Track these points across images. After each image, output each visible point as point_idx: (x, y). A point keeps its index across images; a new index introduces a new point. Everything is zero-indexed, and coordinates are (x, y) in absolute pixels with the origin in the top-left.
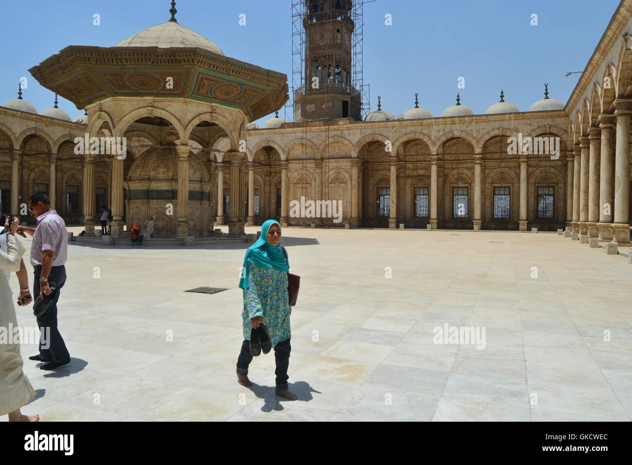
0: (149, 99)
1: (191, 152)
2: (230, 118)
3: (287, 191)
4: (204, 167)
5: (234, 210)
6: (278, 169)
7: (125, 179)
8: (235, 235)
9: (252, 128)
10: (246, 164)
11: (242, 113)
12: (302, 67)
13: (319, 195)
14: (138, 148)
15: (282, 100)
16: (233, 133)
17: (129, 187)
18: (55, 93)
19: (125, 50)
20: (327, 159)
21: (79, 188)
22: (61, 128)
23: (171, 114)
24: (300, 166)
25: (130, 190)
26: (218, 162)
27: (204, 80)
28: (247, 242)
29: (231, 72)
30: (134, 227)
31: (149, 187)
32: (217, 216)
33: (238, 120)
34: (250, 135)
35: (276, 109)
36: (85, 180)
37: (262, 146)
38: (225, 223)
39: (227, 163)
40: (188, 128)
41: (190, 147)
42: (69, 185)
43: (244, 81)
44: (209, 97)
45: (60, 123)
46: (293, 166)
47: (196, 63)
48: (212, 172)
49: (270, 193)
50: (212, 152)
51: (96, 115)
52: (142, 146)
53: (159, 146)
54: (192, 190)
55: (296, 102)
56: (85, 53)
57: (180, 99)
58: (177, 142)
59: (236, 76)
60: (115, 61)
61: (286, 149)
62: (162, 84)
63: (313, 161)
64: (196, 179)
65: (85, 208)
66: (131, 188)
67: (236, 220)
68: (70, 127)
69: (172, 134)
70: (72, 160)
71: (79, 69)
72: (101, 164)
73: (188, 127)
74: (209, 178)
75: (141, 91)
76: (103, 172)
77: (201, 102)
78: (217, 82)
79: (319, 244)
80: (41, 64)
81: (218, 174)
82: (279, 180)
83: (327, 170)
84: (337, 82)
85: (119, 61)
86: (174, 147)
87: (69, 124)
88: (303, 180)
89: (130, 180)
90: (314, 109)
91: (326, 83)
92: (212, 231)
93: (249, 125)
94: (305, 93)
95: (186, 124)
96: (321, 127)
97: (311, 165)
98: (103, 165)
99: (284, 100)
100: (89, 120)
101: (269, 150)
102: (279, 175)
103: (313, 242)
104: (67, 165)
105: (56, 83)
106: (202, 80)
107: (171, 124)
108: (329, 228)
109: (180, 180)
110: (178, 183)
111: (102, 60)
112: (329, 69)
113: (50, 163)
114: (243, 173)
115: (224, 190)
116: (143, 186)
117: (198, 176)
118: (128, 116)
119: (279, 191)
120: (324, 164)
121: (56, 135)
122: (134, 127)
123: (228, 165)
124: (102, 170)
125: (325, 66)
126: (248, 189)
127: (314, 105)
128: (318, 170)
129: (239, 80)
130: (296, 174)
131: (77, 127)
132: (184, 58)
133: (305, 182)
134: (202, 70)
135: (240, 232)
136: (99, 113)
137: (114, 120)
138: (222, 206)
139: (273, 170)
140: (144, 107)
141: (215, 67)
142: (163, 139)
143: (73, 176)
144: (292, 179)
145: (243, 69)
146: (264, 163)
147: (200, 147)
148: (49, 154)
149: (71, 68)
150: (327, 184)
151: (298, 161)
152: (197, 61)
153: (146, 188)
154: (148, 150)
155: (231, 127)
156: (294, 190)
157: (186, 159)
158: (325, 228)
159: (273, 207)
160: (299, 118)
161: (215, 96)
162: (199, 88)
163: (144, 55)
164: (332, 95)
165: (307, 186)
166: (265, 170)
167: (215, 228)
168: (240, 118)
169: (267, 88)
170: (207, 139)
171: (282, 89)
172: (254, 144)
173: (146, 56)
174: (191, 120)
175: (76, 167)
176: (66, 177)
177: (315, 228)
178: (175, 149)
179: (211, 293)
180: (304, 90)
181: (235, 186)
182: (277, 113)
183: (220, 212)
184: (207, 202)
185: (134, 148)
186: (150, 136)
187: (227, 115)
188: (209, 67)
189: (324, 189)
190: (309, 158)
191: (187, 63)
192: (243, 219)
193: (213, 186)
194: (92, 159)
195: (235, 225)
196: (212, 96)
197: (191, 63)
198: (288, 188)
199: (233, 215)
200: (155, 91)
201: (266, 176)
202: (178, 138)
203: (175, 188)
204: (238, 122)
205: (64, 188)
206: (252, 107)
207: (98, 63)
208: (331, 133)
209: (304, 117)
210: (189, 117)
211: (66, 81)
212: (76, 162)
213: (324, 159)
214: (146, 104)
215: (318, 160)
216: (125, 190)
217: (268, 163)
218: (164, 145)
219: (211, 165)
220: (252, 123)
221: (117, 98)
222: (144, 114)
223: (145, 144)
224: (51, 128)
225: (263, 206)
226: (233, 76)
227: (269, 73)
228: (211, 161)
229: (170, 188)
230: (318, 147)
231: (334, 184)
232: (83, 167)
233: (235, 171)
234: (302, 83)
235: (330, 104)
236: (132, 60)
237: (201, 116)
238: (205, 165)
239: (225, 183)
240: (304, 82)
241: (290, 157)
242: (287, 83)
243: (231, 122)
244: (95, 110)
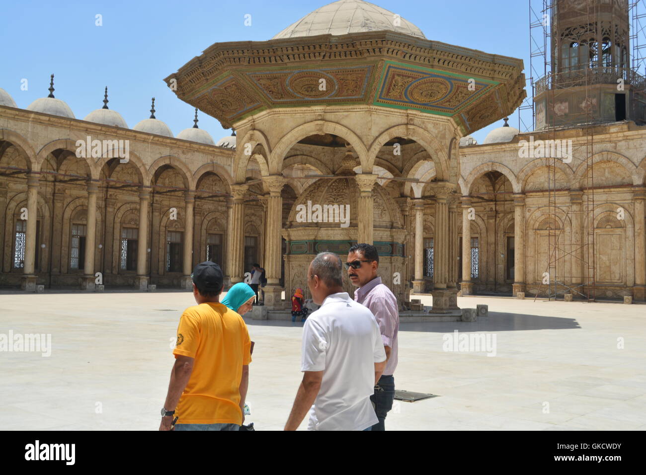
0: (318, 109)
1: (376, 184)
2: (435, 131)
3: (524, 241)
4: (396, 206)
5: (440, 271)
6: (509, 206)
7: (284, 225)
8: (442, 309)
9: (467, 144)
10: (459, 200)
11: (453, 122)
12: (545, 45)
13: (579, 247)
14: (301, 180)
15: (515, 98)
16: (440, 153)
17: (289, 236)
18: (195, 108)
19: (287, 42)
20: (590, 188)
21: (222, 237)
22: (201, 155)
23: (349, 129)
24: (545, 201)
25: (290, 241)
26: (416, 197)
27: (396, 77)
28: (461, 321)
29: (436, 63)
30: (296, 294)
31: (316, 236)
32: (413, 278)
33: (447, 132)
34: (464, 155)
35: (504, 115)
36: (231, 227)
37: (483, 171)
38: (426, 290)
39: (430, 199)
40: (372, 149)
41: (376, 176)
42: (209, 234)
43: (456, 75)
44: (405, 101)
45: (200, 148)
46: (533, 201)
47: (385, 53)
48: (407, 213)
49: (496, 244)
50: (406, 183)
51: (248, 135)
52: (307, 177)
53: (331, 176)
54: (379, 240)
55: (537, 101)
56: (235, 51)
57: (362, 106)
58: (357, 169)
59: (445, 69)
60: (273, 59)
61: (522, 175)
62: (336, 88)
63: (567, 192)
64: (384, 224)
65: (231, 267)
66: (293, 238)
67: (444, 286)
68: (213, 153)
69: (349, 157)
70: (214, 199)
71: (225, 74)
72: (251, 203)
73: (373, 147)
74: (402, 221)
75: (307, 98)
76: (253, 214)
77: (392, 110)
78: (415, 78)
79: (579, 327)
80: (179, 70)
81: (415, 216)
82: (511, 223)
83: (591, 208)
84: (605, 65)
85: (278, 58)
86: (352, 177)
87: (211, 149)
88: (550, 223)
89: (291, 226)
90: (567, 111)
91: (586, 68)
92: (407, 304)
93: (464, 141)
94: (552, 86)
95: (370, 143)
96: (579, 138)
97: (562, 199)
98: (253, 205)
99: (518, 99)
100: (238, 143)
101: (494, 177)
102: (509, 216)
103: (570, 324)
104: (208, 206)
105: (198, 95)
106: (393, 77)
107: (348, 144)
108: (595, 301)
109: (361, 226)
110: (357, 230)
111: (256, 59)
112: (591, 45)
113: (186, 203)
114: (454, 213)
115: (425, 240)
116: (309, 235)
117: (386, 219)
118: (289, 136)
119: (510, 240)
120: (585, 197)
121: (195, 164)
122: (297, 150)
123: (430, 202)
124: (253, 211)
125: (585, 41)
126: (461, 238)
127: (567, 104)
128: (575, 208)
129: (447, 73)
130: (538, 214)
131: (221, 152)
132: (369, 47)
133: (553, 227)
134: (394, 63)
135: (450, 306)
136: (251, 132)
137: (270, 141)
138: (422, 264)
139: (500, 208)
140: (312, 121)
141: (413, 57)
142: (337, 166)
143: (215, 222)
144: (532, 222)
145: (455, 56)
146: (486, 197)
147: (390, 175)
148: (185, 191)
149: (217, 72)
150: (591, 231)
151: (541, 194)
152: (386, 49)
153: (312, 238)
154: (315, 183)
155: (436, 145)
156: (535, 239)
157: (370, 194)
158: (589, 302)
159: (501, 266)
160: (542, 126)
161: (412, 100)
162: (389, 89)
163: (317, 46)
164: (598, 86)
165: (557, 232)
166: (488, 209)
167: (412, 297)
168: (449, 130)
169: (488, 81)
170: (399, 164)
171: (516, 83)
172: (471, 169)
173: (315, 48)
174: (377, 137)
175: (220, 208)
176: (206, 222)
177: (572, 301)
178: (354, 180)
179: (410, 401)
180: (550, 80)
181: (442, 234)
182: (506, 120)
183: (418, 274)
184: (400, 259)
185: (295, 180)
186: (320, 163)
187: (430, 126)
188: (404, 57)
189: (586, 238)
190: (559, 188)
191: (372, 54)
192: (455, 284)
193: (409, 234)
194: (241, 197)
195: (442, 295)
196: (409, 99)
197: (378, 53)
198: (525, 236)
199: (440, 278)
200: (327, 98)
201: (489, 217)
202: (359, 164)
203: (353, 237)
204: (447, 136)
205: (203, 238)
206: (468, 113)
207: (252, 63)
208: (597, 147)
209: (549, 123)
210: (375, 132)
211: (209, 90)
212: (220, 201)
213: (586, 189)
214: (314, 117)
215: (574, 190)
216: (283, 240)
217: (492, 197)
218: (338, 175)
219: (406, 202)
220: (468, 136)
221: (277, 110)
222: (311, 131)
223: (311, 173)
224: (189, 155)
225: (484, 264)
226: (440, 67)
227: (494, 60)
228: (406, 197)
229: (347, 238)
230: (574, 169)
231: (603, 230)
232: (228, 208)
233: (443, 212)
234: (547, 71)
235: (594, 101)
236: (296, 56)
237: (393, 129)
238: (397, 202)
239: (426, 228)
240: (549, 68)
241: (528, 188)
242: (522, 72)
243: (437, 137)
244: (246, 129)
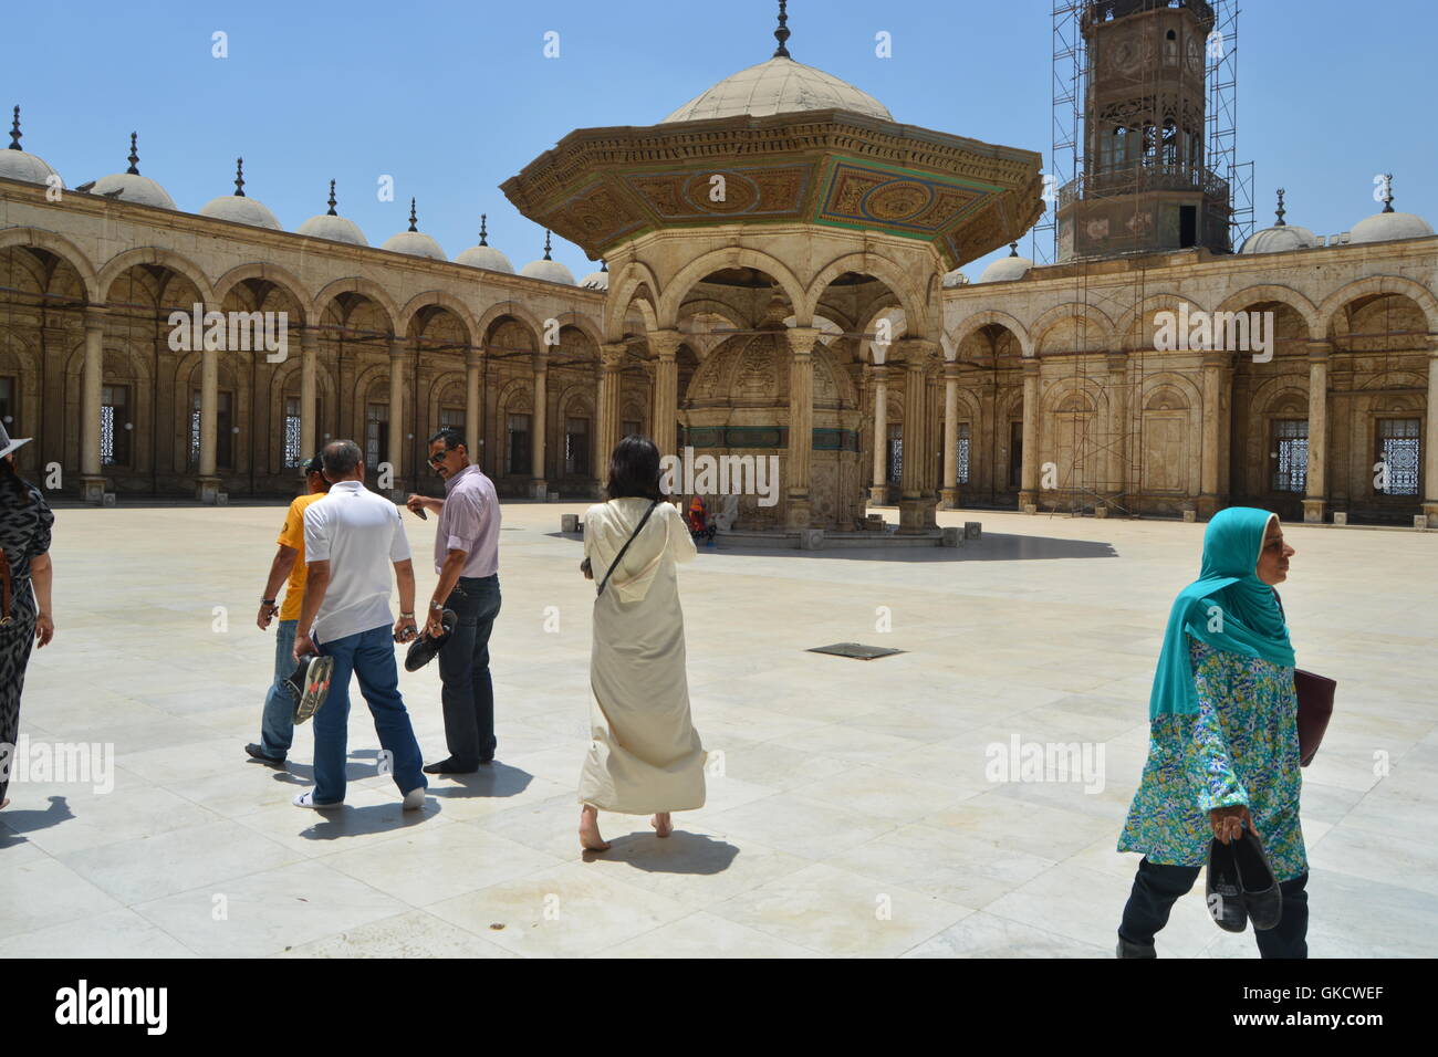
0: (731, 229)
1: (818, 343)
2: (906, 263)
3: (1037, 429)
4: (847, 376)
5: (913, 473)
6: (1015, 376)
7: (680, 405)
8: (913, 528)
9: (954, 283)
10: (941, 366)
11: (934, 250)
12: (1076, 132)
13: (1119, 438)
14: (706, 337)
15: (1029, 213)
16: (913, 297)
17: (687, 420)
18: (546, 230)
19: (685, 127)
20: (1137, 350)
21: (589, 423)
22: (556, 300)
23: (779, 261)
24: (1070, 368)
25: (689, 427)
26: (877, 362)
27: (849, 181)
28: (941, 545)
29: (909, 159)
30: (693, 506)
31: (728, 421)
32: (872, 484)
33: (925, 265)
34: (950, 300)
35: (1012, 237)
36: (601, 408)
37: (977, 324)
38: (889, 502)
39: (897, 366)
40: (812, 290)
41: (818, 331)
42: (571, 418)
43: (940, 177)
44: (862, 216)
45: (554, 290)
46: (1051, 369)
47: (832, 144)
48: (863, 387)
49: (995, 432)
50: (863, 341)
51: (625, 271)
52: (715, 332)
53: (750, 331)
54: (820, 426)
55: (1061, 217)
56: (606, 142)
57: (797, 226)
58: (788, 321)
59: (922, 167)
60: (662, 153)
61: (1036, 330)
62: (759, 197)
63: (1102, 356)
64: (829, 403)
65: (602, 466)
66: (693, 424)
67: (916, 494)
68: (573, 298)
69: (777, 303)
70: (577, 366)
71: (591, 177)
72: (631, 372)
73: (814, 287)
74: (857, 400)
75: (714, 214)
76: (634, 389)
77: (842, 230)
78: (877, 182)
79: (1116, 556)
80: (522, 172)
81: (875, 391)
82: (1018, 401)
83: (1138, 379)
84: (1166, 162)
85: (670, 153)
86: (779, 332)
87: (571, 291)
88: (1077, 402)
89: (691, 406)
90: (1107, 232)
91: (1137, 167)
92: (863, 520)
93: (949, 278)
94: (1084, 193)
95: (808, 281)
96: (1124, 275)
97: (1096, 366)
98: (635, 375)
99: (1033, 214)
100: (611, 282)
101: (993, 333)
102: (1016, 392)
103: (1103, 550)
104: (567, 376)
105: (551, 209)
106: (844, 181)
107: (776, 283)
108: (1140, 518)
109: (794, 406)
110: (789, 411)
111: (638, 154)
112: (1146, 130)
113: (535, 372)
114: (932, 387)
115: (890, 427)
116: (717, 419)
117: (832, 394)
118: (688, 269)
119: (1016, 428)
120: (1130, 364)
121: (547, 314)
122: (699, 292)
123: (897, 370)
124: (634, 385)
125: (1136, 125)
126: (943, 425)
127: (1106, 222)
128: (1115, 379)
129: (927, 174)
130: (1059, 388)
131: (585, 296)
132: (807, 133)
133: (1081, 408)
134: (845, 158)
135: (925, 523)
136: (631, 265)
137: (659, 279)
138: (884, 463)
139: (1003, 380)
140: (721, 249)
141: (874, 149)
142: (758, 316)
143: (578, 400)
144: (1050, 400)
145: (938, 148)
146: (981, 363)
147: (838, 330)
148: (532, 354)
149: (578, 175)
150: (1137, 413)
151: (1064, 358)
152: (834, 138)
153: (721, 423)
154: (726, 341)
155: (907, 283)
156: (1053, 426)
157: (809, 359)
158: (1132, 519)
159: (1002, 466)
160: (1068, 255)
161: (873, 215)
162: (838, 199)
163: (730, 134)
164: (1154, 194)
165: (1087, 416)
166: (984, 381)
167: (869, 512)
168: (928, 260)
169: (989, 187)
170: (852, 313)
171: (1030, 189)
172: (960, 321)
173: (726, 137)
174: (819, 272)
175: (584, 379)
176: (564, 400)
177: (1106, 517)
178: (785, 338)
179: (866, 659)
180: (1082, 186)
181: (915, 419)
182: (1014, 246)
183: (879, 476)
184: (853, 454)
185: (697, 337)
186: (734, 311)
187: (899, 256)
188: (861, 150)
189: (1129, 426)
190: (1091, 349)
191: (812, 145)
192: (934, 493)
193: (866, 417)
194: (616, 362)
195: (914, 508)
196: (866, 214)
197: (821, 144)
198: (1039, 421)
199: (911, 483)
200: (743, 213)
201: (985, 394)
202: (791, 312)
203: (782, 423)
204: (924, 271)
205: (561, 424)
206: (956, 235)
207: (631, 160)
208: (1150, 288)
209: (1080, 251)
210: (815, 265)
211: (567, 202)
212: (585, 369)
213: (1132, 351)
214: (725, 242)
215: (1114, 353)
216: (679, 426)
217: (991, 362)
218: (759, 330)
219: (861, 370)
220: (955, 271)
221: (669, 231)
222: (721, 264)
223: (720, 327)
224: (538, 302)
225: (977, 463)
226: (915, 166)
227: (998, 154)
228: (862, 362)
229: (773, 423)
230: (1115, 321)
231: (1156, 412)
232: (598, 379)
233: (916, 383)
234: (1077, 172)
235: (1148, 217)
236: (698, 149)
237: (842, 260)
238: (849, 370)
239: (890, 410)
240: (1080, 167)
241: (1045, 349)
242: (1040, 173)
243: (909, 272)
244: (622, 261)
